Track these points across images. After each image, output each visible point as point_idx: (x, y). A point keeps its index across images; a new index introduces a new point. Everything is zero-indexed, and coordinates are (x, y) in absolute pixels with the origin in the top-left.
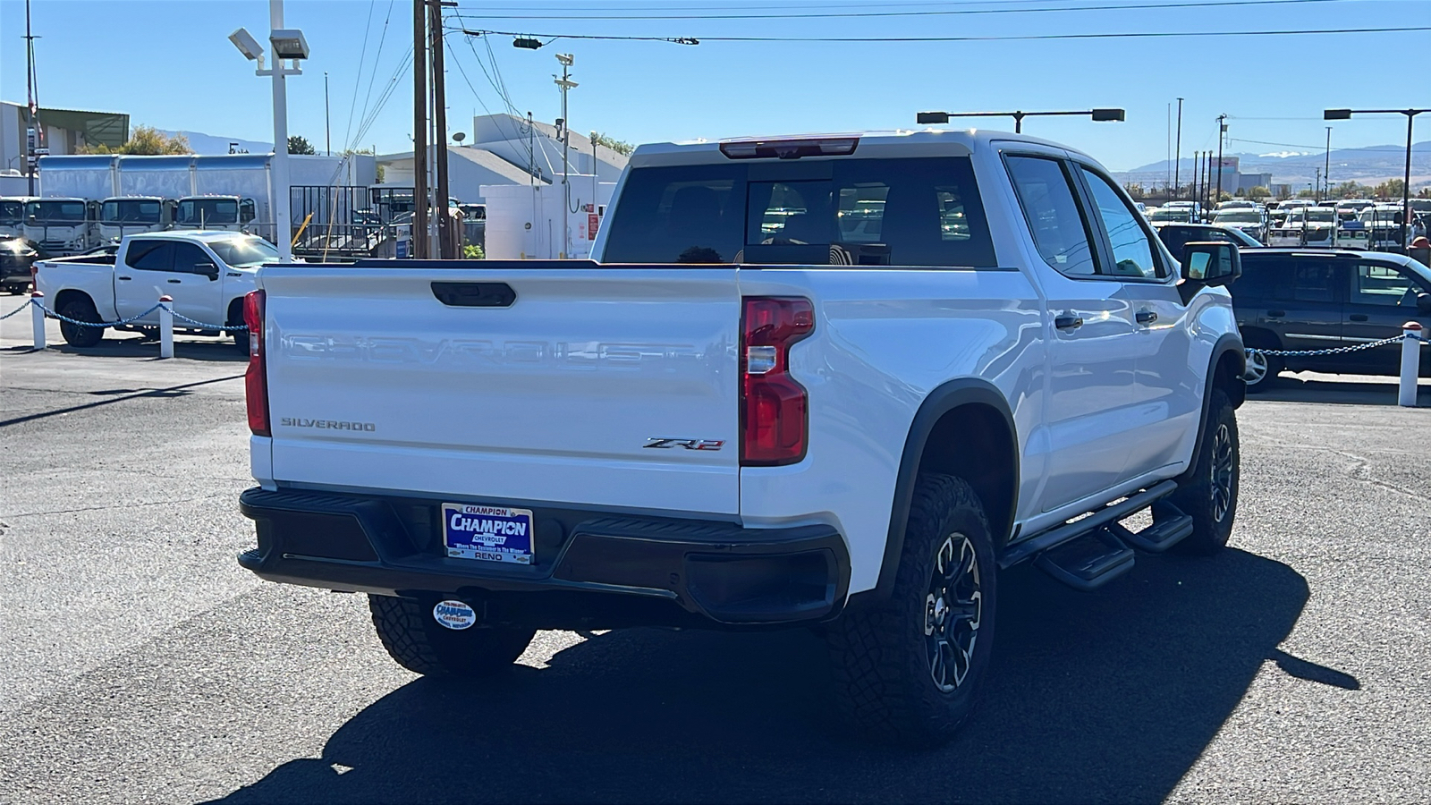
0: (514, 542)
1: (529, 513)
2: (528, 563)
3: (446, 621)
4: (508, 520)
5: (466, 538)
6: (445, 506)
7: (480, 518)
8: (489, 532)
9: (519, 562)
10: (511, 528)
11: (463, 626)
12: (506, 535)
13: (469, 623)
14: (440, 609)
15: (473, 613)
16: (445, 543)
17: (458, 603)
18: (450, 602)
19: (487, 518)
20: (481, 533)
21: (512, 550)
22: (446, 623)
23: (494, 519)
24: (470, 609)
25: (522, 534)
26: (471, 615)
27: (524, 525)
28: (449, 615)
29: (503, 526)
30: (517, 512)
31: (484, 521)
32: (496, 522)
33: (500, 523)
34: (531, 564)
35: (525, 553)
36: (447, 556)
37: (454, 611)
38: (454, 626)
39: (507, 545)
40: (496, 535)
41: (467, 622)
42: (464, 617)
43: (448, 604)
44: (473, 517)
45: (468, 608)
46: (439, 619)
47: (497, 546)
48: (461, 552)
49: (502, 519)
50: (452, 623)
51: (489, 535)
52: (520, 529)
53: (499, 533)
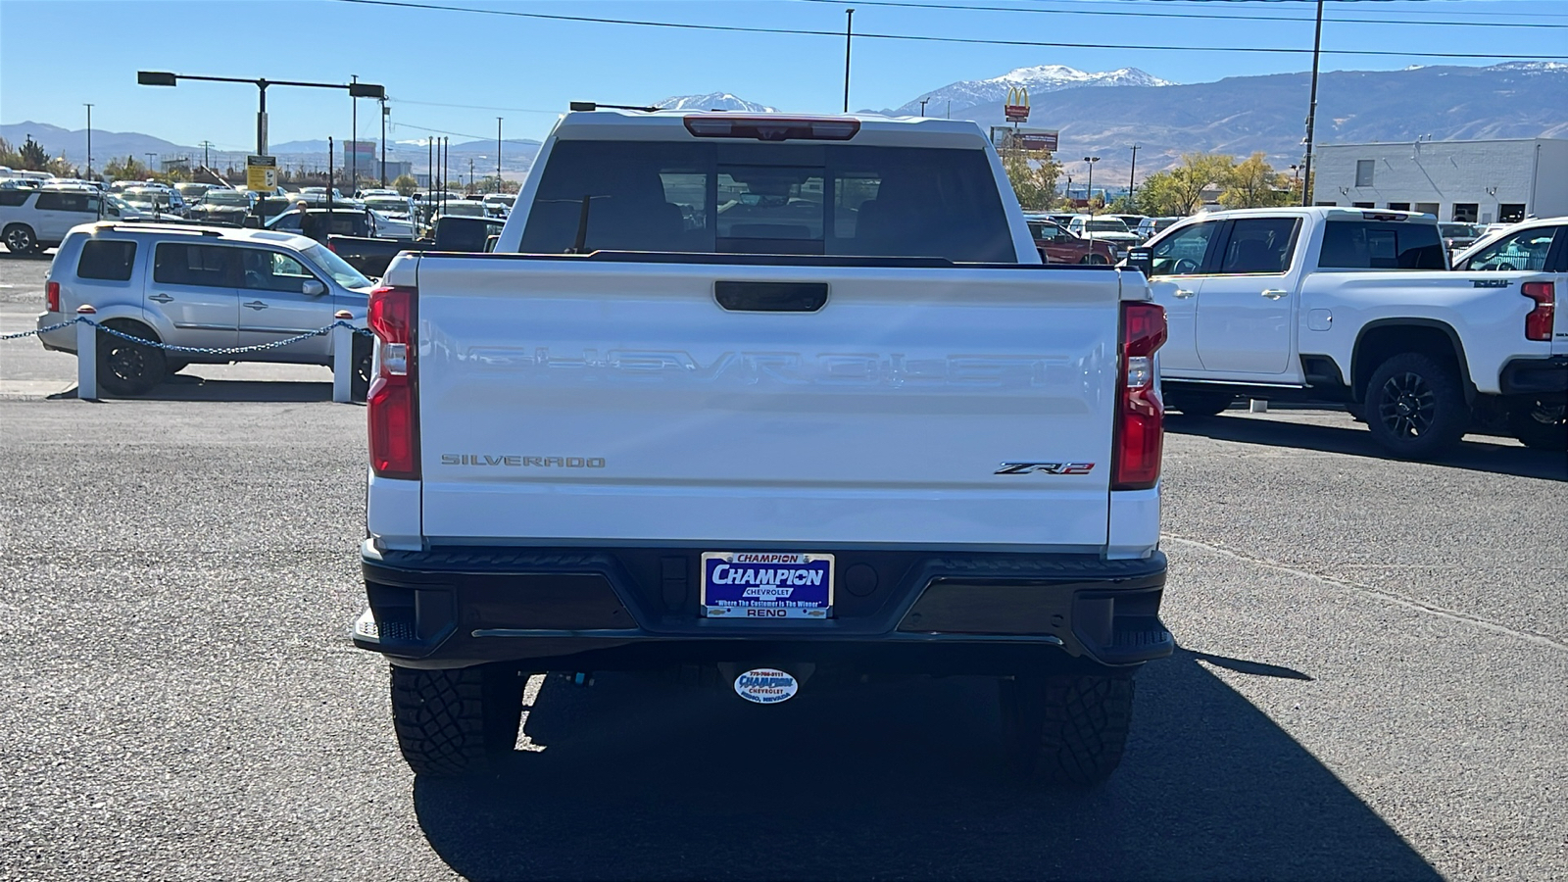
0: (802, 593)
1: (830, 558)
2: (824, 617)
3: (753, 694)
4: (797, 567)
5: (734, 592)
6: (705, 556)
7: (757, 568)
8: (768, 583)
9: (812, 617)
10: (801, 577)
11: (779, 698)
12: (793, 586)
13: (788, 695)
14: (745, 680)
15: (794, 681)
16: (703, 602)
17: (771, 671)
18: (759, 671)
19: (767, 567)
20: (758, 586)
21: (800, 603)
22: (754, 698)
23: (776, 567)
24: (790, 677)
25: (817, 583)
26: (790, 685)
27: (821, 572)
28: (757, 687)
29: (791, 576)
30: (812, 557)
31: (762, 571)
32: (780, 572)
33: (786, 572)
34: (828, 618)
35: (819, 606)
36: (706, 617)
37: (764, 682)
38: (765, 699)
39: (792, 598)
40: (778, 586)
41: (784, 693)
42: (779, 688)
43: (758, 674)
44: (745, 567)
45: (786, 676)
46: (743, 693)
47: (778, 599)
48: (726, 609)
49: (788, 567)
50: (762, 696)
51: (767, 590)
52: (814, 577)
53: (783, 583)
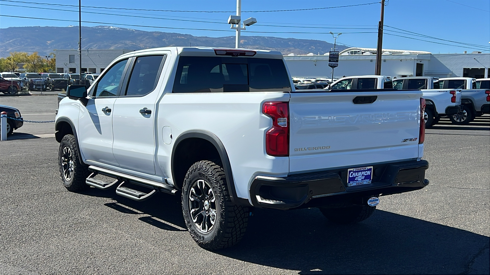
0: (367, 177)
1: (372, 167)
2: (370, 183)
4: (365, 171)
5: (353, 179)
6: (349, 170)
7: (358, 172)
8: (360, 176)
9: (368, 183)
10: (366, 173)
12: (365, 176)
14: (369, 201)
16: (348, 182)
17: (374, 198)
18: (372, 198)
19: (360, 171)
20: (358, 177)
21: (366, 180)
22: (371, 205)
23: (362, 171)
24: (378, 198)
25: (369, 174)
27: (370, 171)
28: (372, 202)
29: (364, 173)
30: (369, 168)
31: (359, 172)
32: (362, 172)
33: (363, 172)
34: (371, 183)
35: (369, 180)
36: (348, 186)
38: (374, 205)
39: (364, 179)
40: (362, 176)
42: (376, 202)
43: (372, 199)
44: (356, 172)
46: (369, 204)
47: (362, 180)
48: (353, 184)
49: (364, 171)
51: (360, 177)
52: (369, 173)
53: (363, 175)
